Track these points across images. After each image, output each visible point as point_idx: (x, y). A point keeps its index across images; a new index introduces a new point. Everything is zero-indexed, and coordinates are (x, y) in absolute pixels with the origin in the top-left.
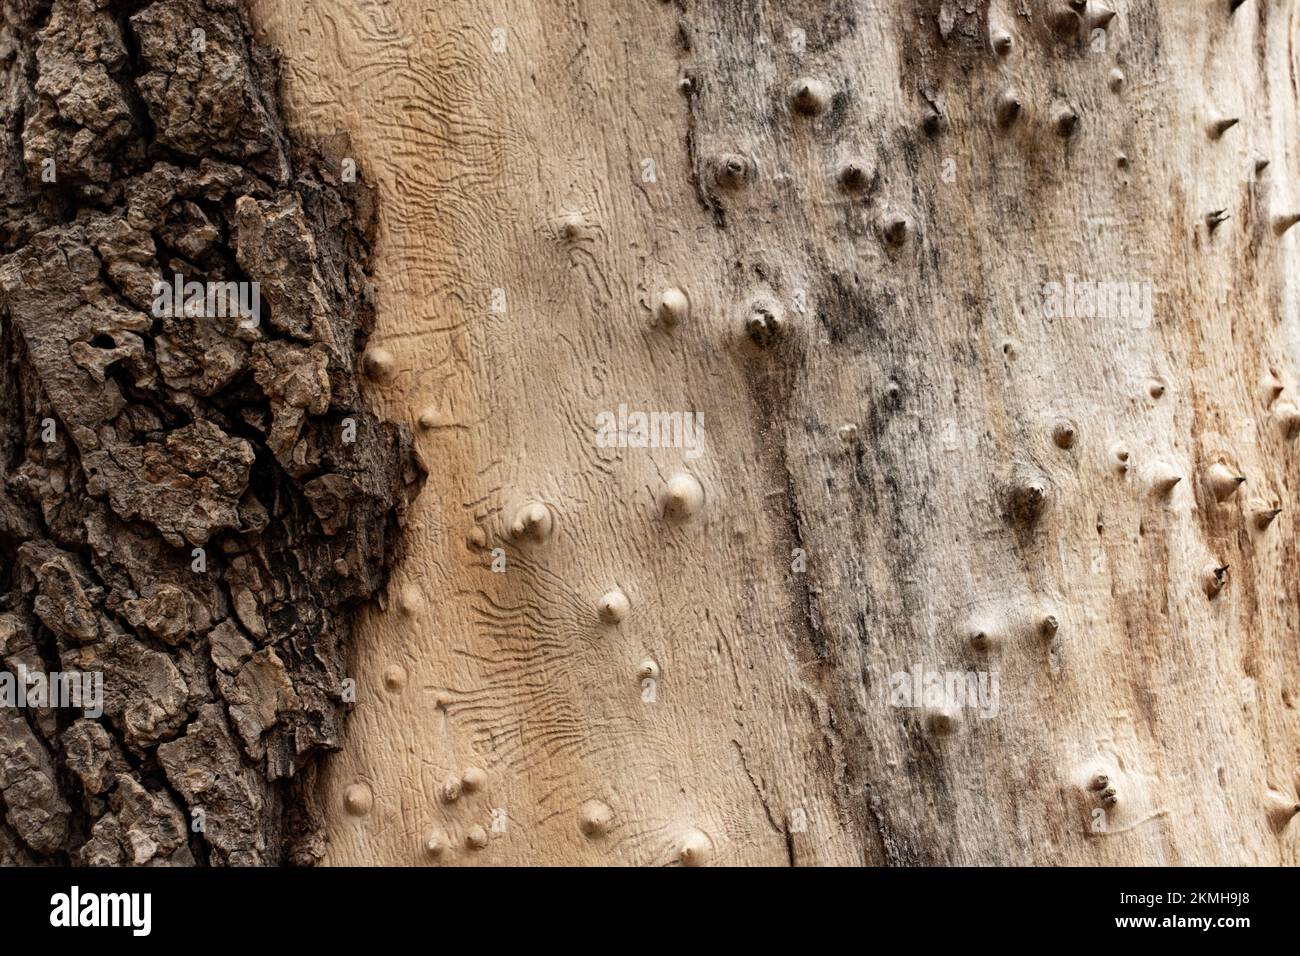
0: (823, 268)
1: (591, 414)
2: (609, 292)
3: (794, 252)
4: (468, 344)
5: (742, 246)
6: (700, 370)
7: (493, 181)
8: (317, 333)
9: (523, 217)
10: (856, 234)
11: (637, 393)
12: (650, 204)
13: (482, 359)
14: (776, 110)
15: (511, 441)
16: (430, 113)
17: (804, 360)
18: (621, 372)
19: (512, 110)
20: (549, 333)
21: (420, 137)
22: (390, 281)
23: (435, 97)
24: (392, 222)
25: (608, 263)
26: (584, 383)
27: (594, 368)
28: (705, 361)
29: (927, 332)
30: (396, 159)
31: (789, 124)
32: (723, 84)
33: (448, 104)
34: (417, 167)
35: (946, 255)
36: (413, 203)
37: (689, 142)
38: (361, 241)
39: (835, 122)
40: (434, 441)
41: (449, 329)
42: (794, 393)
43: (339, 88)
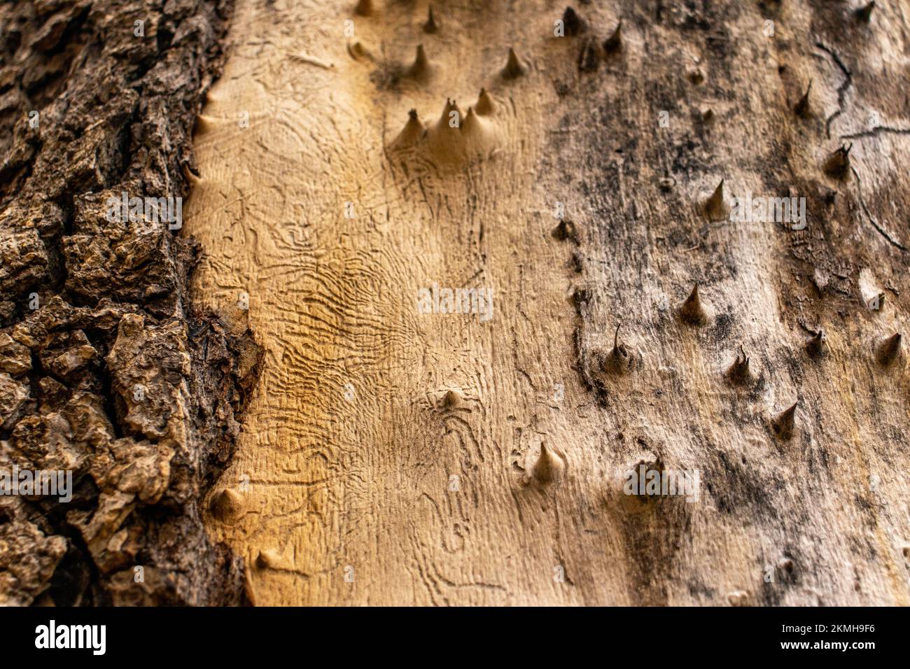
0: (709, 445)
1: (446, 567)
2: (481, 457)
3: (678, 430)
4: (325, 499)
5: (624, 422)
6: (572, 527)
7: (378, 363)
8: (170, 430)
9: (402, 392)
10: (743, 422)
11: (500, 548)
12: (531, 384)
13: (336, 514)
14: (662, 319)
15: (353, 594)
16: (328, 307)
17: (688, 523)
18: (486, 528)
19: (407, 312)
20: (412, 493)
21: (314, 323)
22: (257, 434)
23: (336, 296)
24: (271, 386)
25: (483, 431)
26: (443, 538)
27: (456, 526)
28: (578, 518)
29: (821, 520)
30: (286, 337)
31: (675, 330)
32: (611, 297)
33: (347, 302)
34: (306, 345)
35: (835, 458)
36: (296, 373)
37: (576, 338)
38: (238, 387)
39: (719, 335)
40: (269, 583)
41: (308, 484)
42: (678, 554)
43: (248, 279)
